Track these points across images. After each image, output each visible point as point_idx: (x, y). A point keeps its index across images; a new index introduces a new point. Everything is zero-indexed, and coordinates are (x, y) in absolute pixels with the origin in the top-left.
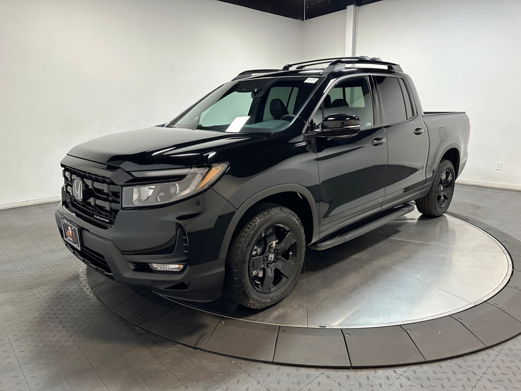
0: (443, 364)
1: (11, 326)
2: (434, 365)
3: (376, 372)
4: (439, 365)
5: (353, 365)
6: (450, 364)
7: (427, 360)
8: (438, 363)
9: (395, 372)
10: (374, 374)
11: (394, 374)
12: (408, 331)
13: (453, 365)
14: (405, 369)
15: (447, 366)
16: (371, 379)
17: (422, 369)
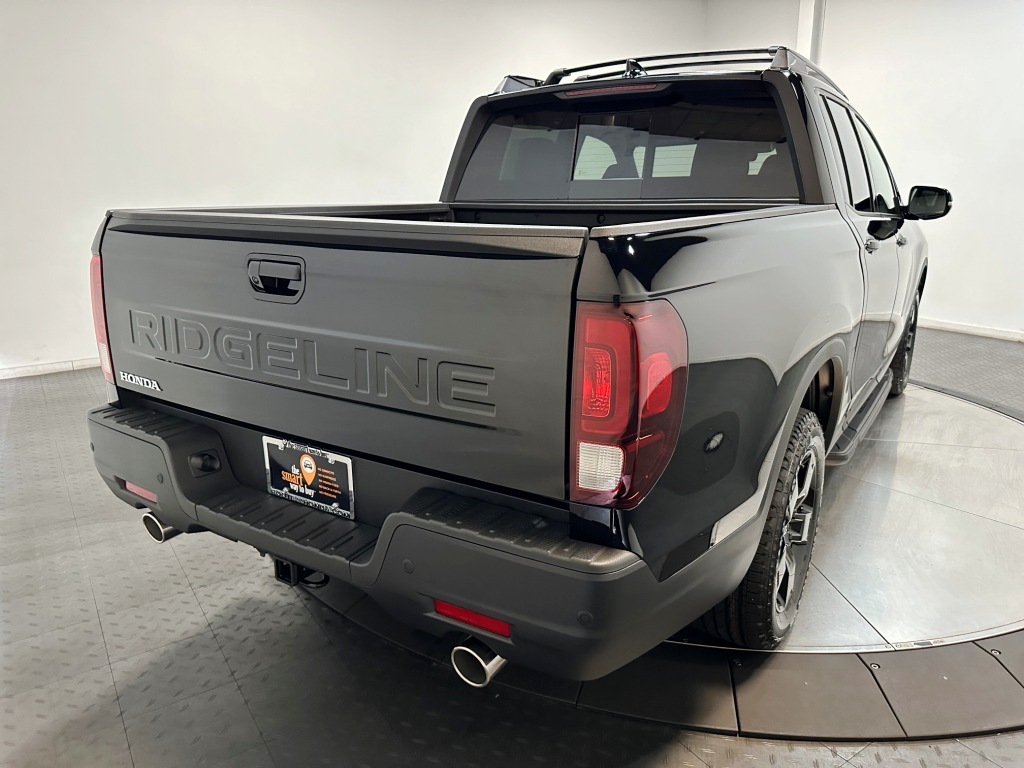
0: (946, 747)
1: (105, 585)
2: (925, 747)
3: (791, 750)
4: (937, 749)
5: (743, 730)
6: (962, 748)
7: (909, 735)
8: (934, 745)
9: (835, 753)
10: (788, 753)
11: (831, 758)
12: (875, 668)
13: (968, 751)
14: (859, 748)
15: (955, 753)
16: (778, 763)
17: (897, 752)
